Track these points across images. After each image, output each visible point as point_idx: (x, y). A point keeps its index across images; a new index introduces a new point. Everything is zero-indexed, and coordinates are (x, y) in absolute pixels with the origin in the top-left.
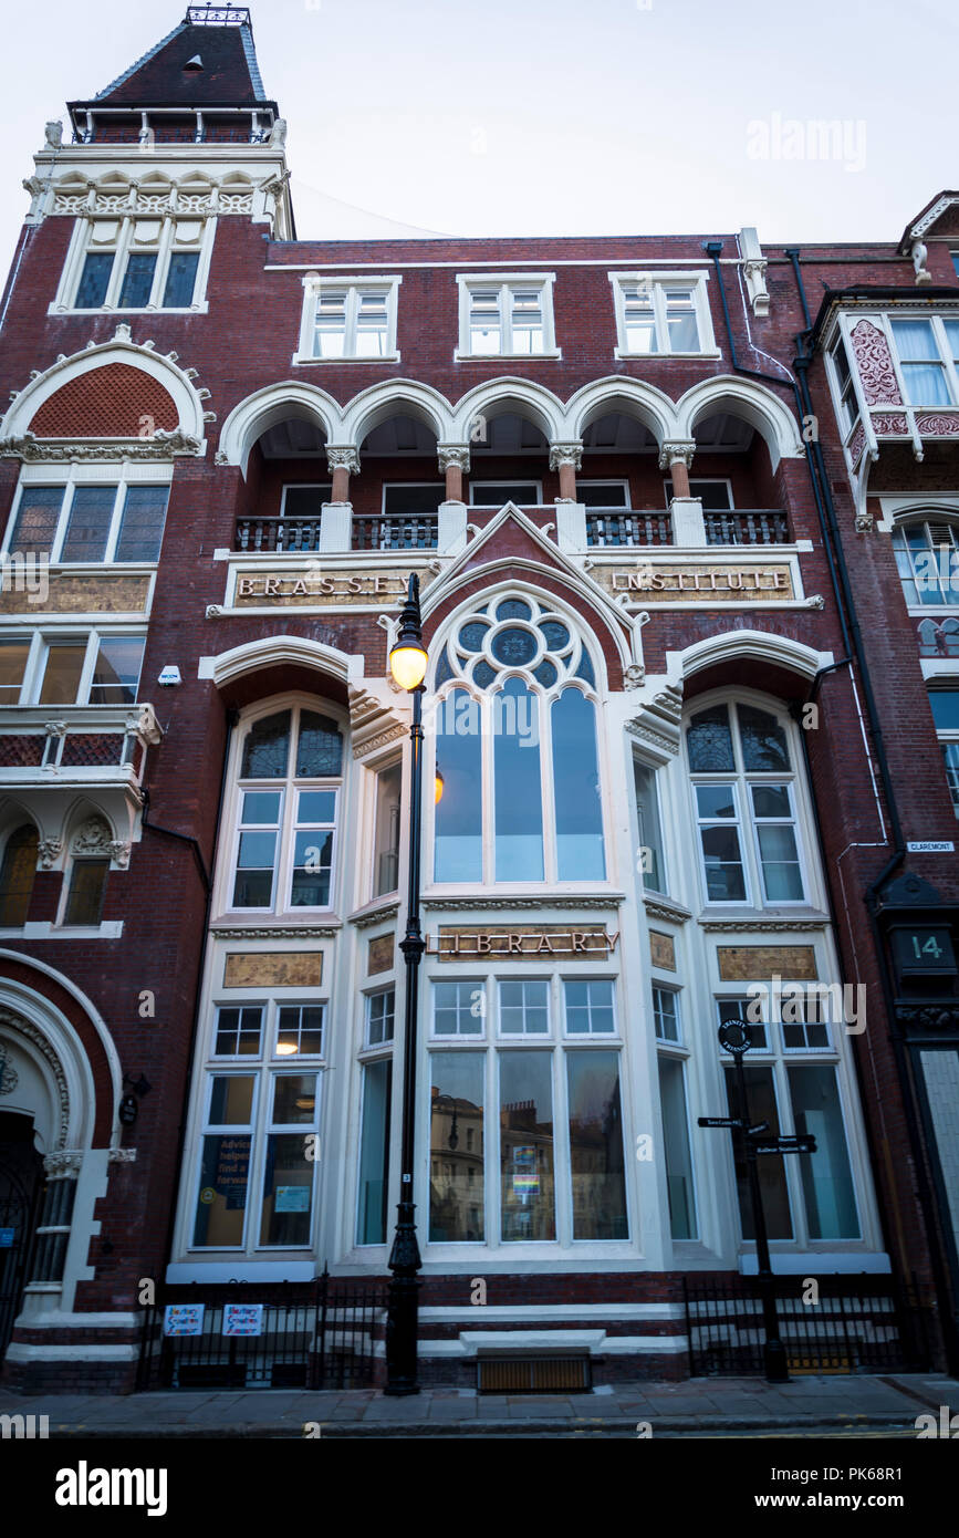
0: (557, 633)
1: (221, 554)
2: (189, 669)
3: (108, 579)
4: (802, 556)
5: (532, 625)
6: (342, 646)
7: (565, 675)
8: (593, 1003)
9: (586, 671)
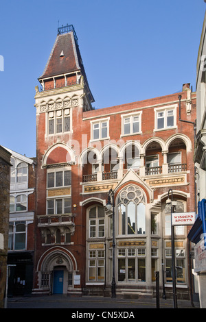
0: (139, 192)
1: (81, 183)
2: (78, 204)
3: (63, 189)
4: (187, 174)
5: (134, 192)
6: (102, 198)
7: (140, 200)
8: (142, 251)
9: (144, 199)
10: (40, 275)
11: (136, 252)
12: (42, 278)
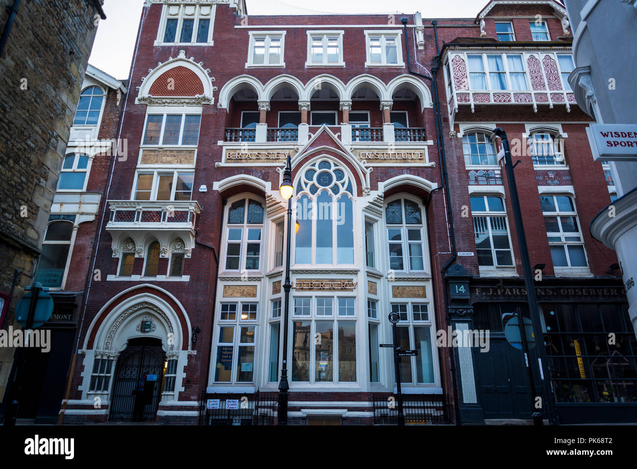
0: (340, 174)
1: (220, 143)
2: (210, 186)
3: (180, 151)
4: (429, 147)
5: (331, 171)
6: (263, 179)
7: (342, 190)
8: (347, 304)
9: (350, 189)
10: (89, 363)
11: (335, 305)
12: (95, 371)
